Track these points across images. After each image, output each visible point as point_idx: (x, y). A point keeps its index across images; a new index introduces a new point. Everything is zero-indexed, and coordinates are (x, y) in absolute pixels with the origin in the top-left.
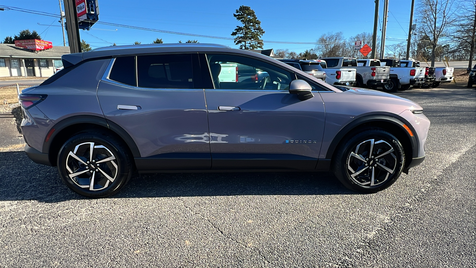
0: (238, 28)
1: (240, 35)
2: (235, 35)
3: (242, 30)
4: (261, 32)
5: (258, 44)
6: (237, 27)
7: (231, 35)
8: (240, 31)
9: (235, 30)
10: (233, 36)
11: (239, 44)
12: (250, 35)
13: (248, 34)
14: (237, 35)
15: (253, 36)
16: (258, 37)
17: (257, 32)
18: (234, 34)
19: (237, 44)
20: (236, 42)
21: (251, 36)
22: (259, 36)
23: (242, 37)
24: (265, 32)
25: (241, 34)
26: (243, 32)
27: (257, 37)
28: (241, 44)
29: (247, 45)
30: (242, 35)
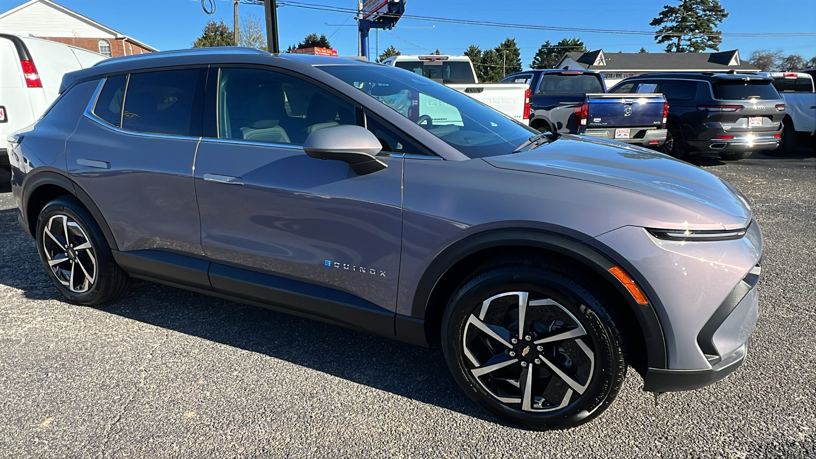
0: (667, 9)
1: (669, 24)
2: (659, 24)
3: (676, 14)
4: (719, 15)
5: (709, 40)
6: (665, 7)
7: (650, 24)
8: (671, 15)
9: (660, 14)
10: (654, 26)
11: (665, 42)
12: (693, 22)
13: (687, 22)
14: (663, 25)
15: (698, 24)
16: (711, 25)
17: (709, 15)
18: (656, 22)
19: (660, 42)
20: (660, 38)
21: (694, 24)
22: (714, 24)
23: (674, 27)
24: (728, 14)
25: (672, 21)
26: (676, 17)
27: (708, 26)
28: (670, 42)
29: (682, 43)
30: (675, 24)
